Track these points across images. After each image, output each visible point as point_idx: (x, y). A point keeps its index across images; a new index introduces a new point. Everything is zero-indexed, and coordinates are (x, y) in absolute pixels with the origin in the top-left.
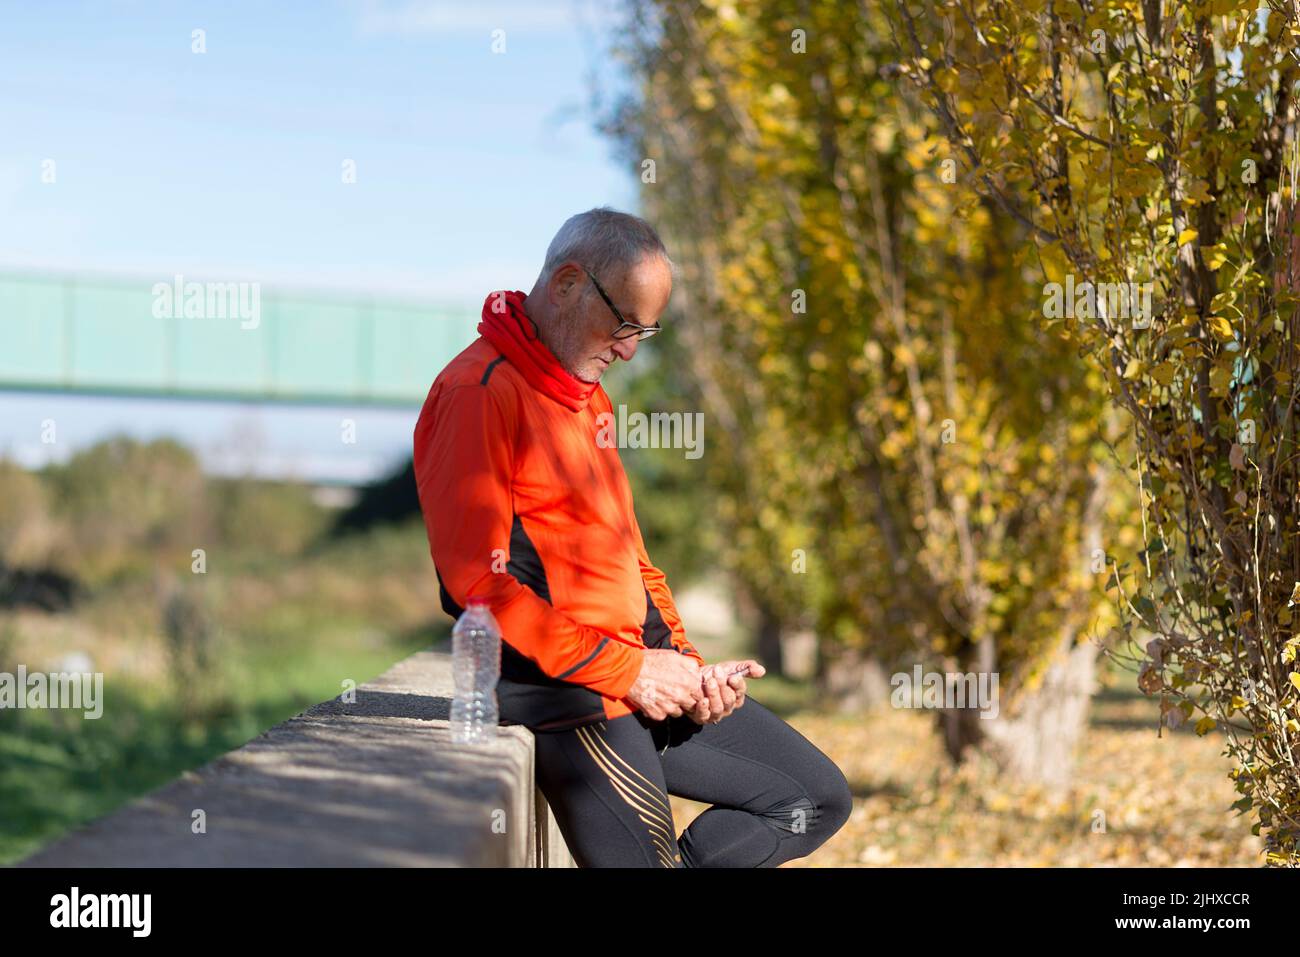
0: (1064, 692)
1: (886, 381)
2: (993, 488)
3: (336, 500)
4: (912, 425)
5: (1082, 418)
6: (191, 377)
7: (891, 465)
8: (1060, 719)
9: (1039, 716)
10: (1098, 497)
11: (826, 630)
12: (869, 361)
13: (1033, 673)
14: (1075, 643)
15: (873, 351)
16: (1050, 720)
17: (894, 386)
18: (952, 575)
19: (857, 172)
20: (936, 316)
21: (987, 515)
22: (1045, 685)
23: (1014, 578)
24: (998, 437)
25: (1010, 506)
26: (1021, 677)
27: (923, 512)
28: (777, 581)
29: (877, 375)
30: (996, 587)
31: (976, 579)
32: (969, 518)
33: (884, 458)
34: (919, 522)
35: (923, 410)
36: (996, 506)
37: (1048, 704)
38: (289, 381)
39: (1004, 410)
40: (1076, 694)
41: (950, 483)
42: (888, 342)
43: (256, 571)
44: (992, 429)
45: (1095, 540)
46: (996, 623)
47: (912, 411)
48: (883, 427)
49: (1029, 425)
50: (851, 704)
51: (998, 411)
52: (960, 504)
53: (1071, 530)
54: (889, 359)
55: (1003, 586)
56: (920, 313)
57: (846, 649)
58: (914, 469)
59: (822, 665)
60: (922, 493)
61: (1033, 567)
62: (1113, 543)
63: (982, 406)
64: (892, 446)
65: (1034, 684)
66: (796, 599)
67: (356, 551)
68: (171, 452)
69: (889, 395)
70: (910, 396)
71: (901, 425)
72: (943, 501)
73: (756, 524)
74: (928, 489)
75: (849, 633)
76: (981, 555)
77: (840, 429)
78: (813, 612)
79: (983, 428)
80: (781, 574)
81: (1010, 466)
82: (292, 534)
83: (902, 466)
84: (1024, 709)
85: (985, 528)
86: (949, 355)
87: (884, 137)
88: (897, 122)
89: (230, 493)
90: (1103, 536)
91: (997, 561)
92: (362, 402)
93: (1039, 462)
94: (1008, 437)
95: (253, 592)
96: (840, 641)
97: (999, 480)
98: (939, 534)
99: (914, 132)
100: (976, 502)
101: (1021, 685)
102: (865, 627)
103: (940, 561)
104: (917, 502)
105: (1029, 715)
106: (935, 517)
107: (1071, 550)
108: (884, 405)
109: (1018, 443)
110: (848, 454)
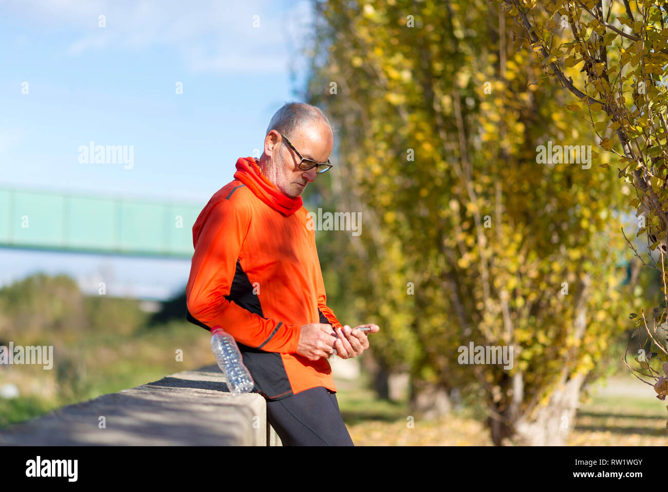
0: (563, 407)
1: (461, 223)
2: (523, 287)
3: (151, 308)
4: (477, 249)
5: (576, 245)
6: (76, 241)
7: (463, 272)
8: (559, 423)
9: (547, 421)
10: (585, 292)
11: (416, 374)
12: (452, 211)
13: (545, 396)
14: (568, 379)
15: (454, 205)
16: (553, 423)
17: (466, 225)
18: (498, 337)
19: (446, 100)
20: (491, 185)
21: (520, 302)
22: (551, 403)
23: (535, 339)
24: (527, 256)
25: (533, 297)
26: (538, 399)
27: (482, 300)
28: (389, 345)
29: (456, 220)
30: (524, 345)
31: (513, 340)
32: (509, 303)
33: (460, 268)
34: (480, 306)
35: (482, 240)
36: (525, 297)
37: (552, 414)
38: (127, 244)
39: (531, 241)
40: (569, 409)
41: (498, 283)
42: (463, 200)
43: (108, 344)
44: (524, 252)
45: (582, 319)
46: (524, 366)
47: (476, 241)
48: (459, 251)
49: (545, 250)
50: (430, 416)
51: (527, 242)
52: (505, 295)
53: (569, 312)
54: (463, 210)
55: (528, 344)
56: (482, 183)
57: (427, 384)
58: (477, 274)
59: (413, 393)
60: (482, 289)
61: (546, 334)
62: (592, 321)
63: (518, 237)
64: (464, 262)
65: (544, 402)
66: (400, 356)
67: (160, 334)
68: (66, 282)
69: (464, 231)
70: (476, 232)
71: (470, 249)
72: (494, 294)
73: (377, 314)
74: (486, 286)
75: (429, 375)
76: (516, 326)
77: (434, 252)
78: (409, 364)
79: (519, 250)
80: (391, 341)
81: (533, 274)
82: (127, 324)
83: (470, 272)
84: (538, 417)
85: (518, 310)
86: (499, 209)
87: (463, 79)
88: (471, 70)
89: (96, 303)
90: (587, 315)
91: (526, 329)
92: (165, 256)
93: (551, 272)
94: (533, 256)
95: (105, 354)
96: (423, 379)
97: (527, 282)
98: (491, 313)
99: (481, 76)
100: (514, 294)
101: (537, 403)
102: (438, 372)
103: (492, 329)
104: (478, 294)
105: (541, 421)
106: (490, 303)
107: (568, 323)
108: (460, 237)
109: (538, 261)
110: (437, 266)
